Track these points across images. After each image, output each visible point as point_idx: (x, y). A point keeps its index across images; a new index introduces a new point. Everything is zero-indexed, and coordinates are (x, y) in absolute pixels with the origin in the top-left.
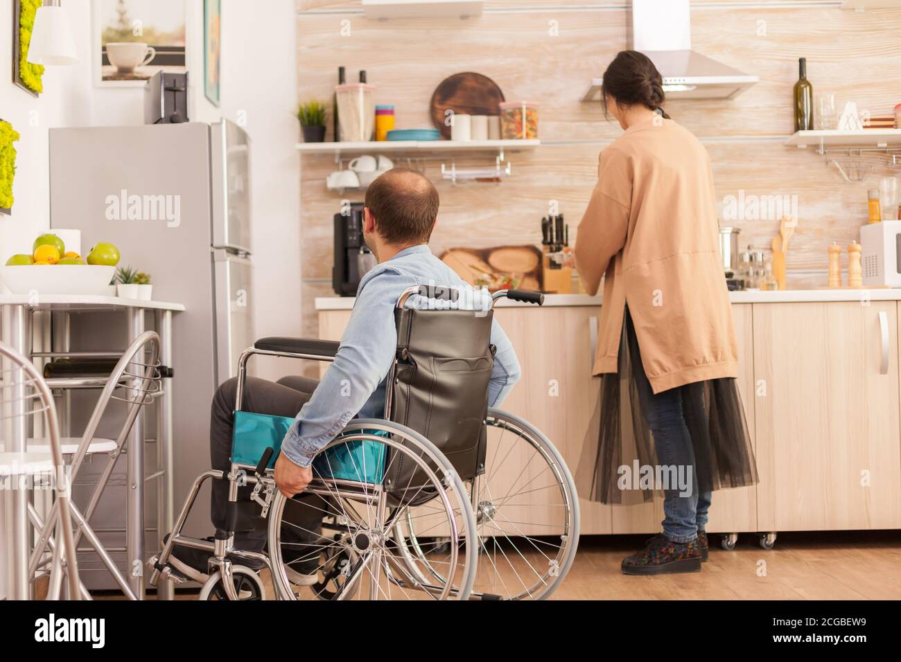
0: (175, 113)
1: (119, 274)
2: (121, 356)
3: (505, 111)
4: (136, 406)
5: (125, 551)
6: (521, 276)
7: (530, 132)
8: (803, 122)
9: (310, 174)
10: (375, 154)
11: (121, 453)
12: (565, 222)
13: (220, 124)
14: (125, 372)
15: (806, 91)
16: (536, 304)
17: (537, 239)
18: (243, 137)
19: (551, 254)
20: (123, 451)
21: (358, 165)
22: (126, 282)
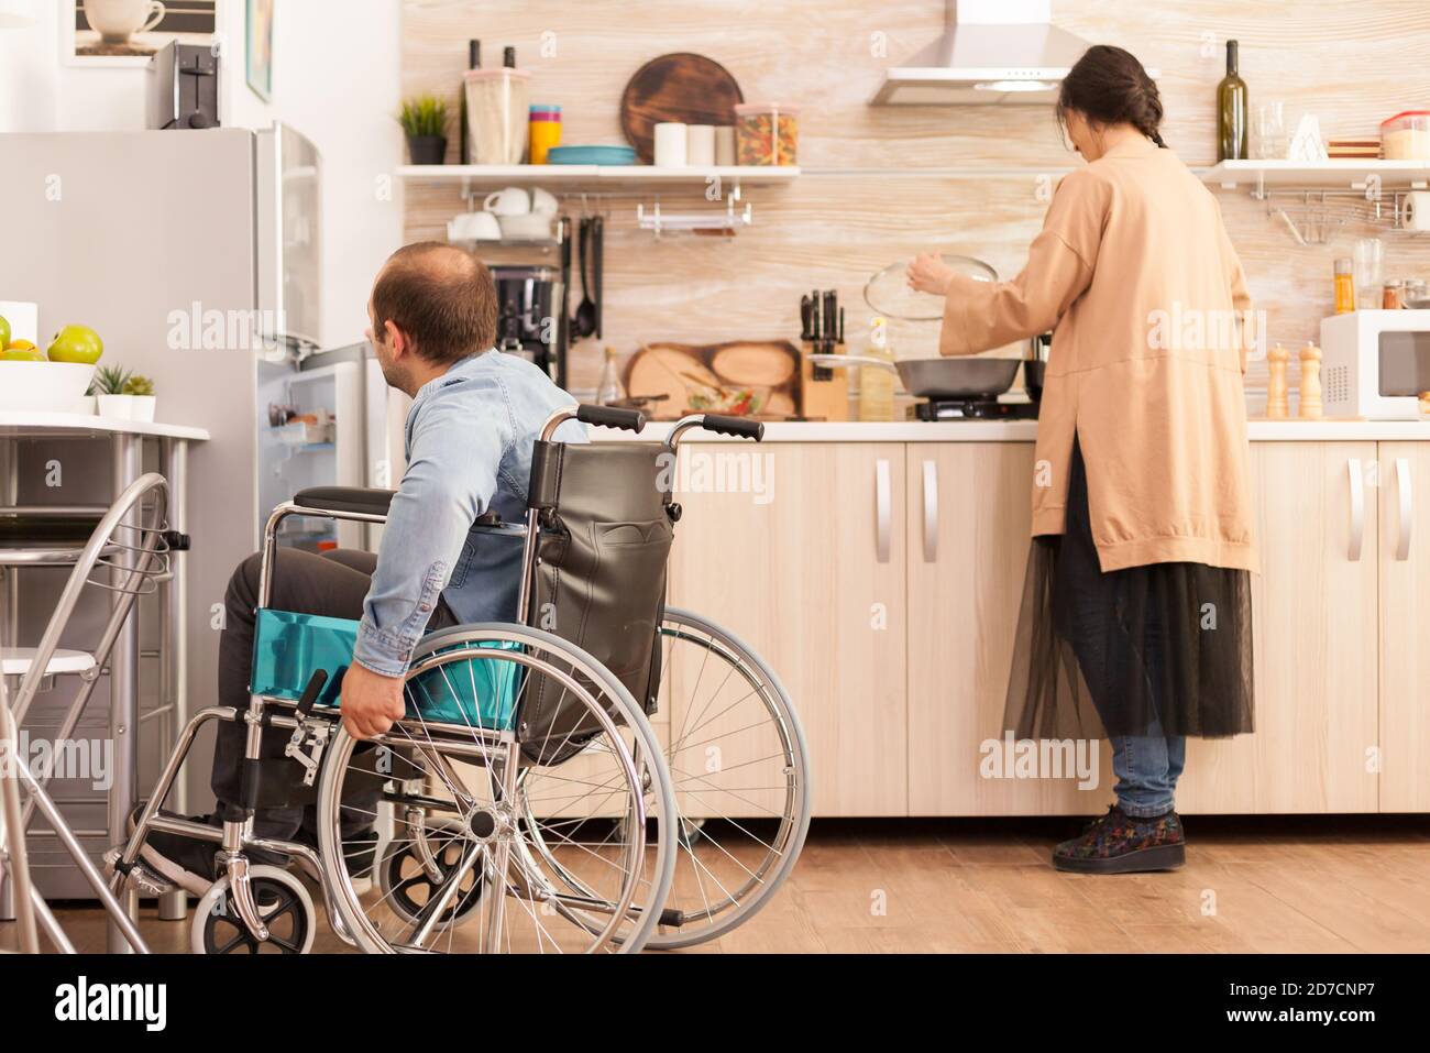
0: (197, 112)
1: (101, 378)
2: (105, 514)
3: (743, 118)
4: (127, 598)
5: (106, 836)
6: (767, 390)
7: (784, 154)
8: (1230, 145)
9: (420, 216)
10: (528, 185)
11: (101, 674)
12: (840, 304)
13: (273, 130)
14: (109, 541)
15: (1238, 95)
16: (751, 439)
17: (793, 331)
18: (309, 154)
19: (816, 357)
20: (104, 671)
21: (500, 202)
22: (113, 391)
